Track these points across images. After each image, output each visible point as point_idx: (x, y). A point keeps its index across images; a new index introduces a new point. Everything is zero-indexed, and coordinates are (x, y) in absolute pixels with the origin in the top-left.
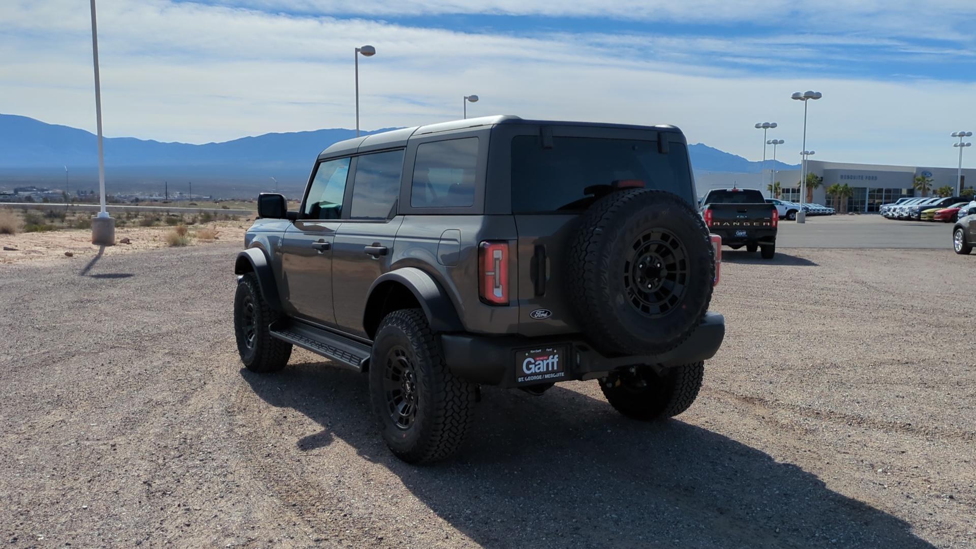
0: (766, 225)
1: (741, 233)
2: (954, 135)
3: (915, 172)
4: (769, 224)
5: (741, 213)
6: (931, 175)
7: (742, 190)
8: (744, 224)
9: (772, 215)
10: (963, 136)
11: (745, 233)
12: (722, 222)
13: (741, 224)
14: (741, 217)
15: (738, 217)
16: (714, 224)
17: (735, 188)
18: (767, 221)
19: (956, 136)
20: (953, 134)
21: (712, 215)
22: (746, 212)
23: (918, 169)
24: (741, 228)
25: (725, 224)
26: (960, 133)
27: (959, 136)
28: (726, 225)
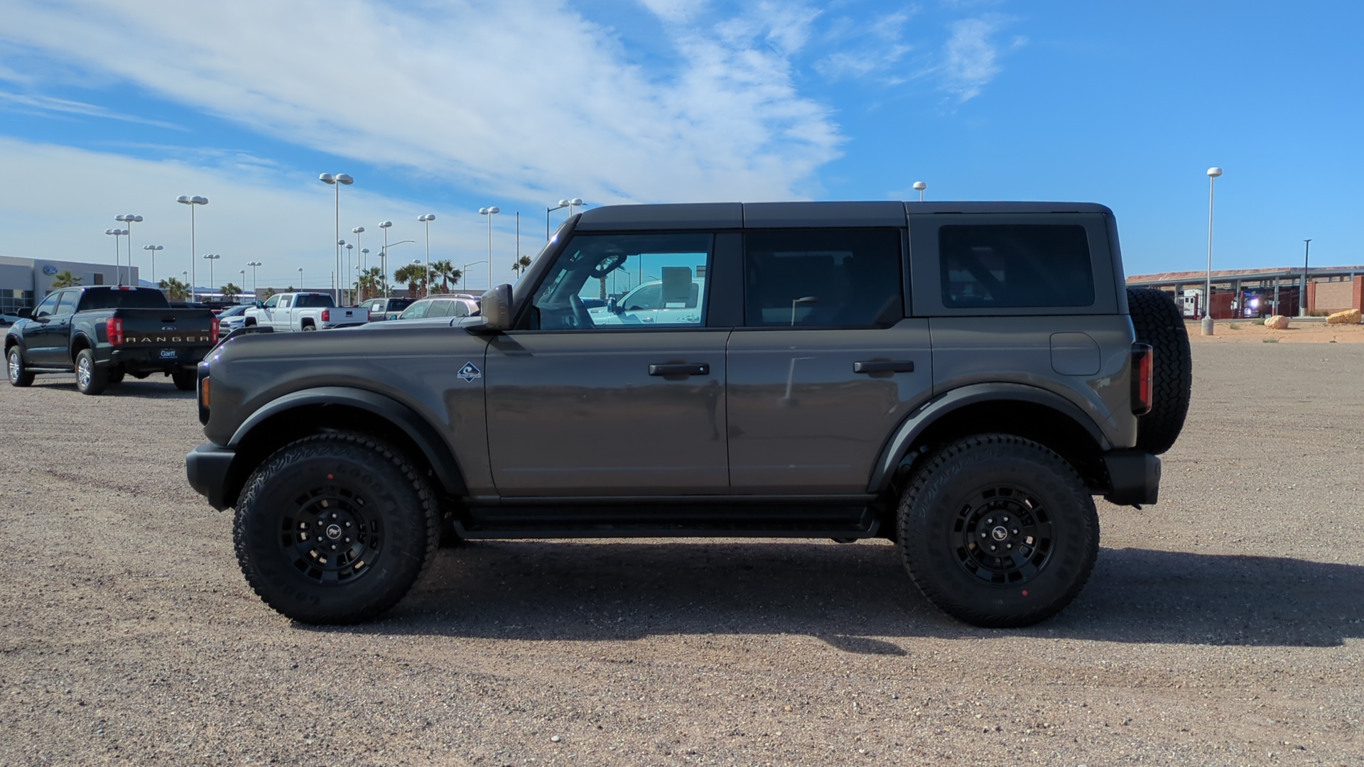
0: (204, 340)
1: (168, 354)
2: (119, 219)
3: (32, 265)
4: (207, 339)
5: (167, 323)
6: (56, 272)
7: (135, 289)
8: (173, 340)
9: (212, 326)
10: (131, 220)
11: (173, 353)
12: (139, 337)
13: (169, 340)
14: (169, 329)
15: (163, 328)
16: (128, 340)
17: (120, 285)
18: (205, 334)
19: (121, 220)
20: (118, 217)
21: (122, 327)
22: (173, 321)
23: (37, 262)
24: (168, 346)
25: (144, 340)
26: (128, 216)
27: (126, 220)
28: (146, 342)
